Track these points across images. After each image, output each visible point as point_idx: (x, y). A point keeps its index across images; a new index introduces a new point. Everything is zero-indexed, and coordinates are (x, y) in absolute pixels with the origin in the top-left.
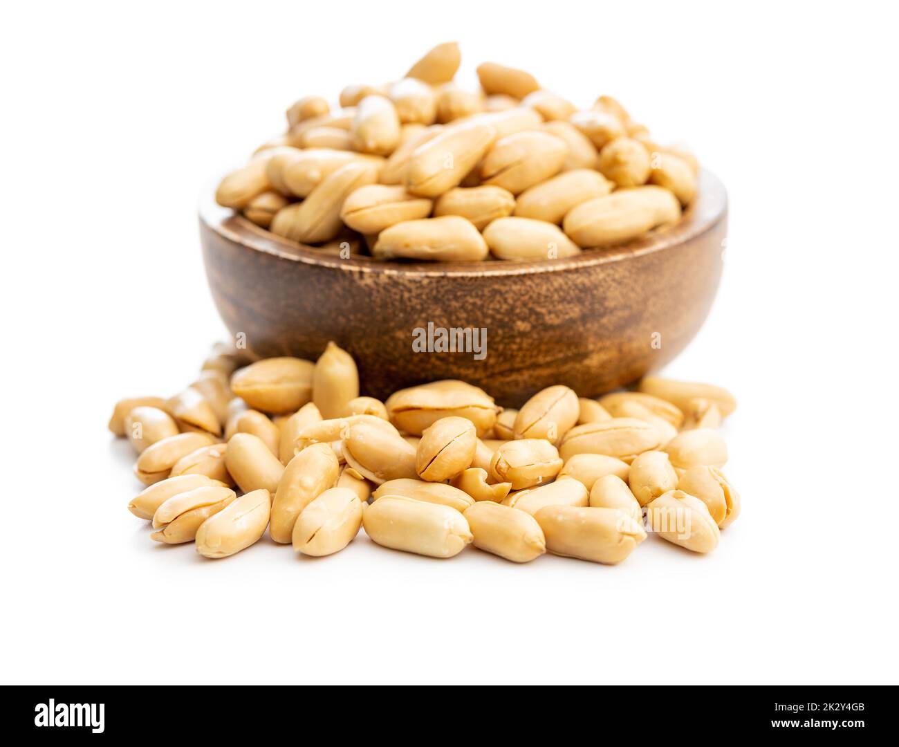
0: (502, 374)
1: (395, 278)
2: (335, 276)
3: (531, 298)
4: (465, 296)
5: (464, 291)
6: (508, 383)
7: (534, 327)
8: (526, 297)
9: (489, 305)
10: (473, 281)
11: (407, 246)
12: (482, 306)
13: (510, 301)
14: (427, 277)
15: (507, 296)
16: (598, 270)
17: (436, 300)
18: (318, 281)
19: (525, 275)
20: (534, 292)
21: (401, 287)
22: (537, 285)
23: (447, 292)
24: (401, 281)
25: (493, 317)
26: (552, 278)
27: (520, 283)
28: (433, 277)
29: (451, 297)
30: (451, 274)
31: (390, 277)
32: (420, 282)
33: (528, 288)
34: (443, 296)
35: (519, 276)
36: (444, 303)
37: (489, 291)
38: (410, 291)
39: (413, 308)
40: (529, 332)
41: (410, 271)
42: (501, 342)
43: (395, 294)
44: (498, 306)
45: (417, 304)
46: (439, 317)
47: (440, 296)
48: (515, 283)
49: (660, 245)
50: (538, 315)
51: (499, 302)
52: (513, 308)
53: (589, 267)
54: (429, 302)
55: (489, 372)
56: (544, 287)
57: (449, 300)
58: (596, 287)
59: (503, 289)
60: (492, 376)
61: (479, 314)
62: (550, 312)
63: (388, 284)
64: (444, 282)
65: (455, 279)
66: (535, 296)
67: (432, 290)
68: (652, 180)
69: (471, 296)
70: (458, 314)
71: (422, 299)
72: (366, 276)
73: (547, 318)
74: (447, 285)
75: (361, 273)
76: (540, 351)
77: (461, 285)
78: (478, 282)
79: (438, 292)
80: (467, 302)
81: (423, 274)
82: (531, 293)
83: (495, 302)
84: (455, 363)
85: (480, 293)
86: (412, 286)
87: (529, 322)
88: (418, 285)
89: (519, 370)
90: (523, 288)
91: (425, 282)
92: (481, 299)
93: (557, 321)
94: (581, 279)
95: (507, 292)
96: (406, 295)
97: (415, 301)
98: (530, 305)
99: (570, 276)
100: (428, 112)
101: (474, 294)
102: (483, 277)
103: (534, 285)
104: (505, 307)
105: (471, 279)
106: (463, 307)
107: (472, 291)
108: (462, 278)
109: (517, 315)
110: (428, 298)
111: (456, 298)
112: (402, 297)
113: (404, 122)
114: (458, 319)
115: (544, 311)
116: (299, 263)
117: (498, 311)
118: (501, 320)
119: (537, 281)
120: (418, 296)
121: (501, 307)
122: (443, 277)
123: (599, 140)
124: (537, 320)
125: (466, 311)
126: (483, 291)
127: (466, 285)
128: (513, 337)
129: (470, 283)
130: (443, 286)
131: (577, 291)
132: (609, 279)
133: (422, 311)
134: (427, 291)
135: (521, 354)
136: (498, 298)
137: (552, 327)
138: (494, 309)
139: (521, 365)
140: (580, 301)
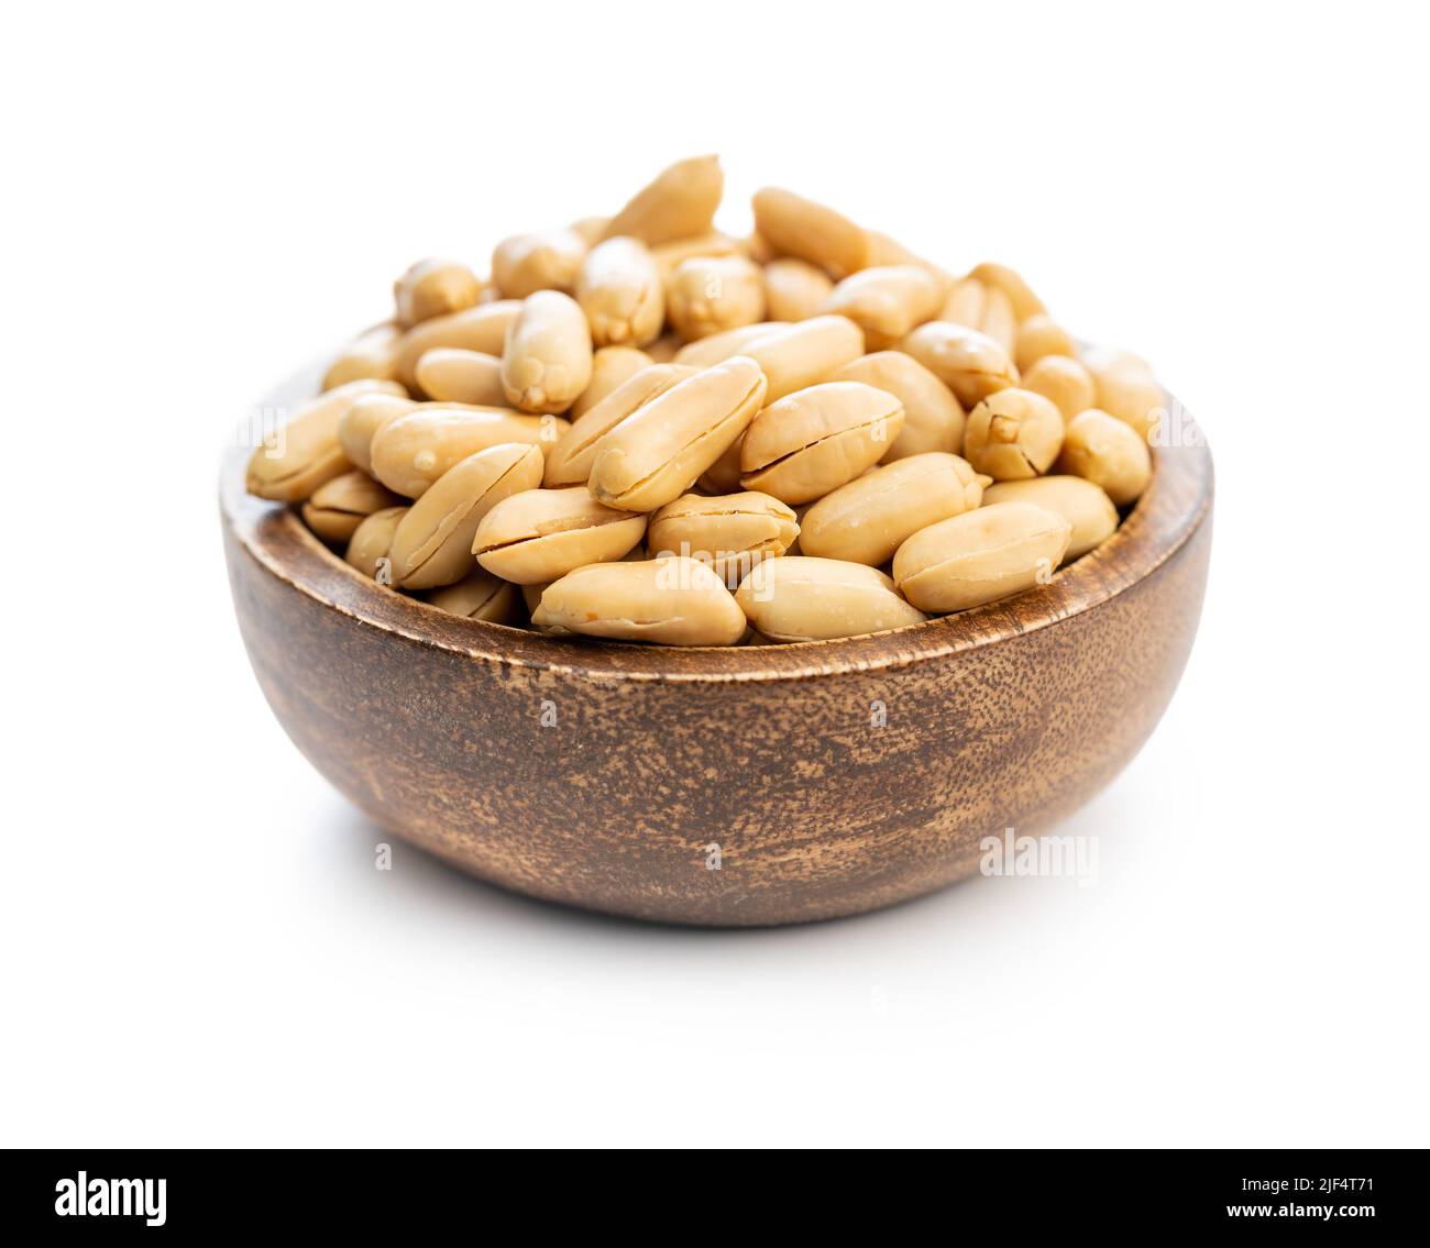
0: (769, 850)
1: (569, 680)
2: (457, 669)
3: (825, 718)
4: (700, 716)
5: (697, 707)
6: (782, 865)
7: (829, 771)
8: (816, 718)
9: (744, 734)
10: (715, 690)
11: (592, 617)
12: (732, 733)
13: (785, 726)
14: (628, 680)
15: (779, 716)
16: (953, 665)
17: (645, 723)
18: (427, 673)
19: (812, 679)
20: (830, 709)
21: (581, 698)
22: (836, 696)
23: (664, 708)
24: (579, 685)
25: (752, 754)
26: (864, 683)
27: (803, 694)
28: (639, 682)
29: (673, 718)
30: (671, 677)
31: (559, 678)
32: (615, 689)
33: (820, 702)
34: (658, 717)
35: (801, 680)
36: (661, 730)
37: (744, 709)
38: (596, 704)
39: (601, 735)
40: (821, 779)
41: (597, 668)
42: (768, 795)
43: (570, 709)
44: (762, 735)
45: (609, 728)
46: (651, 752)
47: (652, 716)
48: (795, 694)
49: (1075, 606)
50: (837, 747)
51: (764, 727)
52: (790, 738)
53: (936, 659)
54: (633, 725)
55: (745, 849)
56: (850, 701)
57: (668, 722)
58: (949, 695)
59: (772, 704)
60: (752, 854)
61: (727, 748)
62: (861, 744)
63: (555, 689)
64: (660, 691)
65: (680, 686)
66: (832, 716)
67: (637, 704)
68: (1065, 464)
69: (711, 718)
70: (687, 748)
71: (617, 719)
72: (514, 673)
73: (855, 753)
74: (666, 697)
75: (506, 666)
76: (842, 811)
77: (691, 696)
78: (724, 693)
79: (649, 709)
80: (703, 726)
81: (621, 675)
82: (825, 711)
83: (757, 727)
84: (680, 833)
85: (728, 711)
86: (601, 696)
87: (822, 762)
88: (612, 694)
89: (802, 844)
90: (809, 702)
91: (625, 689)
92: (730, 723)
93: (874, 759)
94: (919, 683)
95: (778, 710)
96: (590, 711)
97: (605, 723)
98: (824, 733)
99: (899, 678)
100: (648, 319)
101: (715, 713)
102: (733, 682)
103: (829, 697)
104: (775, 735)
105: (712, 684)
106: (695, 736)
107: (710, 708)
108: (694, 683)
109: (798, 750)
110: (630, 719)
111: (683, 720)
112: (581, 714)
113: (599, 343)
114: (686, 756)
115: (849, 741)
116: (393, 635)
117: (762, 744)
118: (768, 759)
119: (837, 690)
120: (611, 714)
121: (767, 737)
122: (658, 682)
123: (967, 386)
124: (835, 759)
125: (701, 743)
126: (733, 708)
127: (701, 697)
128: (791, 788)
129: (708, 694)
130: (657, 700)
131: (912, 705)
132: (971, 679)
133: (619, 742)
134: (628, 705)
135: (806, 817)
136: (762, 720)
137: (865, 768)
138: (752, 740)
139: (806, 836)
140: (918, 721)
